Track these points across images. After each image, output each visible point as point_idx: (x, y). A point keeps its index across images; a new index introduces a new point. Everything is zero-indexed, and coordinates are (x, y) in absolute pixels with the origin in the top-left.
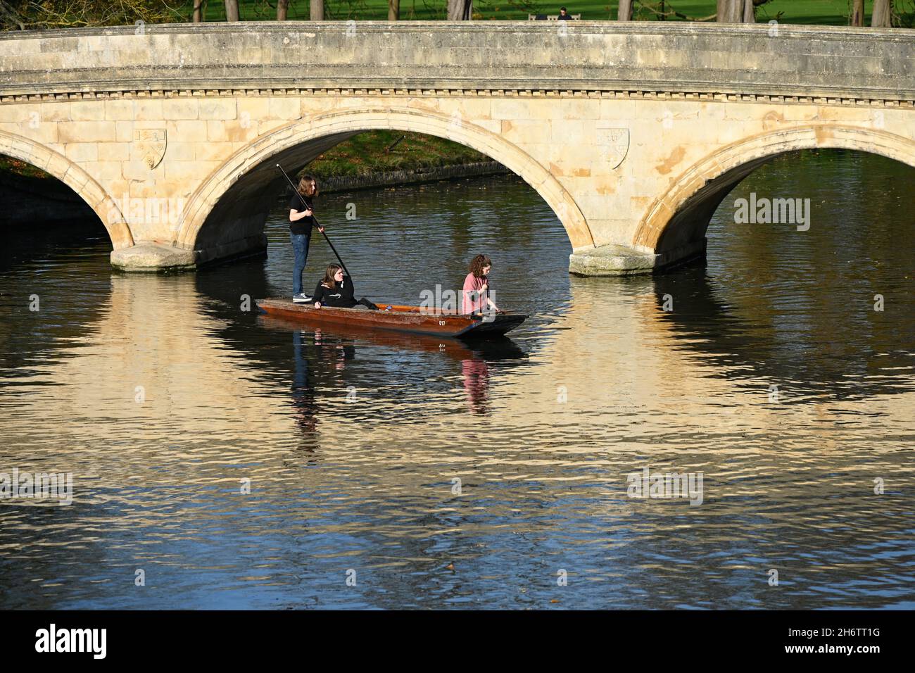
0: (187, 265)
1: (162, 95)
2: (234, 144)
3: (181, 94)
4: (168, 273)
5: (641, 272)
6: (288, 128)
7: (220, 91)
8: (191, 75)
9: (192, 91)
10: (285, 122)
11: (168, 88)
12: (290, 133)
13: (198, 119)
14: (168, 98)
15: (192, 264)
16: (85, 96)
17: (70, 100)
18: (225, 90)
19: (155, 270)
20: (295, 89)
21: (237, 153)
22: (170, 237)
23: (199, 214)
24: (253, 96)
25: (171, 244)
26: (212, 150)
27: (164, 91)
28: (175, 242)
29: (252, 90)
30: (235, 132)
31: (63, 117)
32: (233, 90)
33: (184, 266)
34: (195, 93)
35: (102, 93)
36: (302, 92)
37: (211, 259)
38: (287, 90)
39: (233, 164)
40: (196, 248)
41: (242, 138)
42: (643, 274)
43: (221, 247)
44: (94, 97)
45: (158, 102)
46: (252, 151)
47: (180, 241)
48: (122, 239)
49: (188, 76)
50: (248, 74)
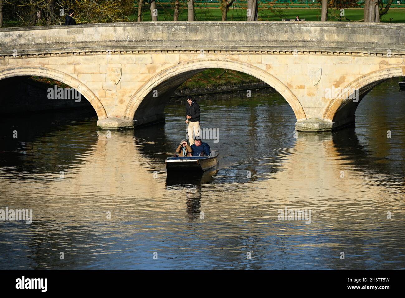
0: (130, 127)
1: (120, 53)
2: (150, 74)
3: (128, 52)
4: (122, 130)
5: (327, 130)
6: (174, 67)
7: (144, 51)
8: (132, 44)
9: (133, 51)
10: (173, 65)
11: (122, 50)
12: (175, 69)
13: (135, 63)
14: (122, 54)
15: (132, 126)
16: (86, 53)
17: (80, 55)
18: (147, 51)
19: (116, 128)
20: (177, 51)
21: (152, 78)
22: (123, 114)
23: (135, 104)
24: (159, 54)
25: (123, 117)
26: (141, 77)
27: (120, 51)
28: (125, 116)
29: (158, 51)
30: (151, 69)
31: (77, 62)
32: (150, 51)
33: (128, 127)
34: (134, 52)
35: (94, 52)
36: (180, 52)
37: (140, 124)
38: (173, 51)
39: (150, 83)
40: (134, 119)
41: (154, 72)
42: (327, 131)
43: (145, 119)
44: (90, 54)
45: (118, 56)
46: (158, 77)
47: (127, 116)
48: (102, 115)
49: (131, 45)
50: (157, 44)
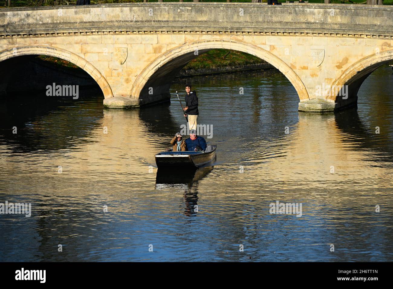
0: (136, 106)
1: (126, 33)
2: (156, 54)
3: (134, 33)
4: (128, 109)
5: (329, 110)
6: (179, 48)
7: (150, 31)
8: (138, 25)
9: (139, 32)
10: (178, 45)
11: (129, 30)
12: (180, 49)
13: (141, 43)
14: (128, 34)
15: (138, 105)
16: (93, 33)
17: (87, 35)
18: (153, 31)
19: (122, 107)
20: (182, 31)
21: (158, 58)
22: (129, 93)
23: (141, 84)
24: (164, 34)
25: (129, 96)
26: (146, 57)
27: (127, 32)
28: (131, 96)
29: (164, 31)
30: (157, 50)
31: (84, 42)
32: (156, 31)
33: (134, 106)
34: (140, 33)
35: (100, 32)
36: (185, 32)
37: (146, 103)
38: (179, 31)
39: (156, 63)
40: (140, 98)
41: (160, 52)
43: (150, 98)
44: (97, 33)
45: (124, 36)
46: (164, 57)
47: (133, 95)
48: (108, 94)
49: (137, 25)
50: (163, 24)
